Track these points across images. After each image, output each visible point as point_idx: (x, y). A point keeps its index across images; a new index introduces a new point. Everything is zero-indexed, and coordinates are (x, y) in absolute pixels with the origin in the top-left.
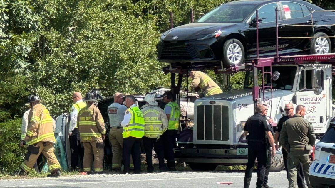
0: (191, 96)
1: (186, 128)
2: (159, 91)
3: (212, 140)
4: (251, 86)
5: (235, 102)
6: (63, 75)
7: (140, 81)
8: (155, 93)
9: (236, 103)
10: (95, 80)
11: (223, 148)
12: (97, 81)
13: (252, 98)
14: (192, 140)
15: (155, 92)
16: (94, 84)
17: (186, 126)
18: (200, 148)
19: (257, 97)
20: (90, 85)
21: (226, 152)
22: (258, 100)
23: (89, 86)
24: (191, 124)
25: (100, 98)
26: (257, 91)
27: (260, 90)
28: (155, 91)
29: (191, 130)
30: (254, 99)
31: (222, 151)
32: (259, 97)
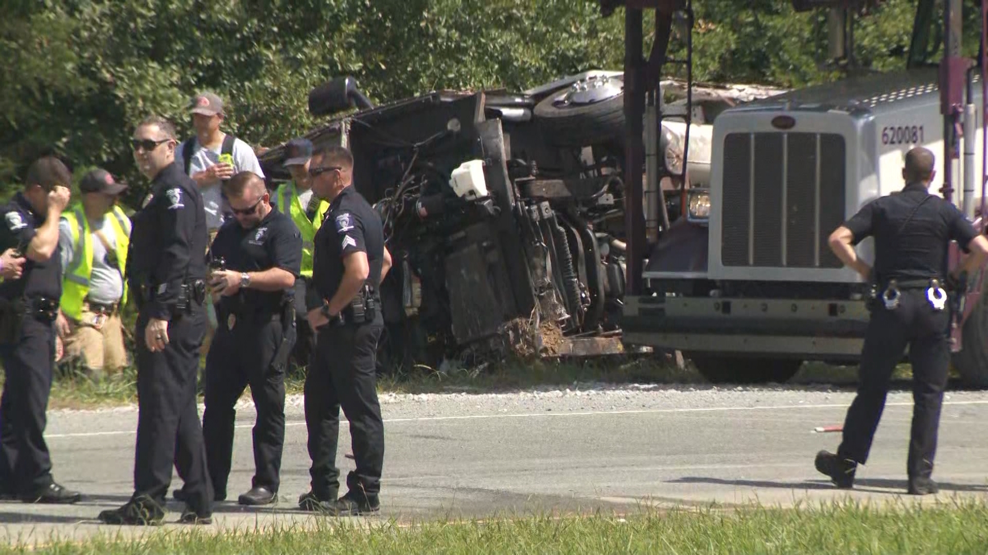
0: (707, 98)
1: (680, 219)
2: (582, 81)
3: (781, 265)
4: (937, 58)
5: (871, 118)
6: (222, 17)
7: (518, 41)
8: (571, 90)
9: (873, 122)
10: (348, 36)
11: (822, 297)
12: (354, 41)
13: (936, 103)
14: (702, 265)
15: (570, 85)
16: (342, 52)
17: (681, 214)
18: (735, 295)
19: (959, 100)
20: (324, 57)
21: (833, 310)
22: (961, 110)
23: (320, 58)
24: (701, 206)
25: (361, 104)
26: (957, 77)
27: (969, 71)
28: (567, 79)
29: (701, 230)
30: (944, 109)
31: (815, 309)
32: (964, 98)
